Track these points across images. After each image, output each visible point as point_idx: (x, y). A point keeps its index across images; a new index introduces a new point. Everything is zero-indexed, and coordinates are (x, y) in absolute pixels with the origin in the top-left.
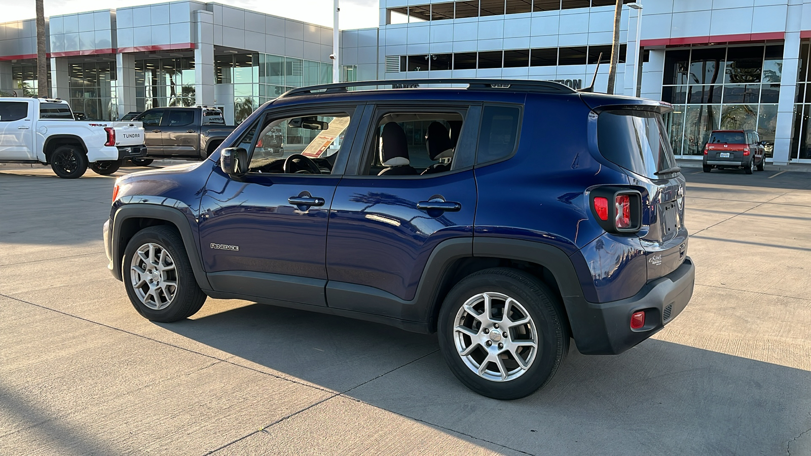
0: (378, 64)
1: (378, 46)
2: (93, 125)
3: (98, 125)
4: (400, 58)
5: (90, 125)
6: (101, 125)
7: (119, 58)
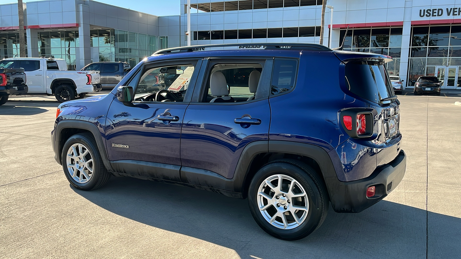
0: (180, 36)
1: (180, 26)
4: (193, 33)
5: (78, 73)
6: (84, 73)
7: (28, 32)
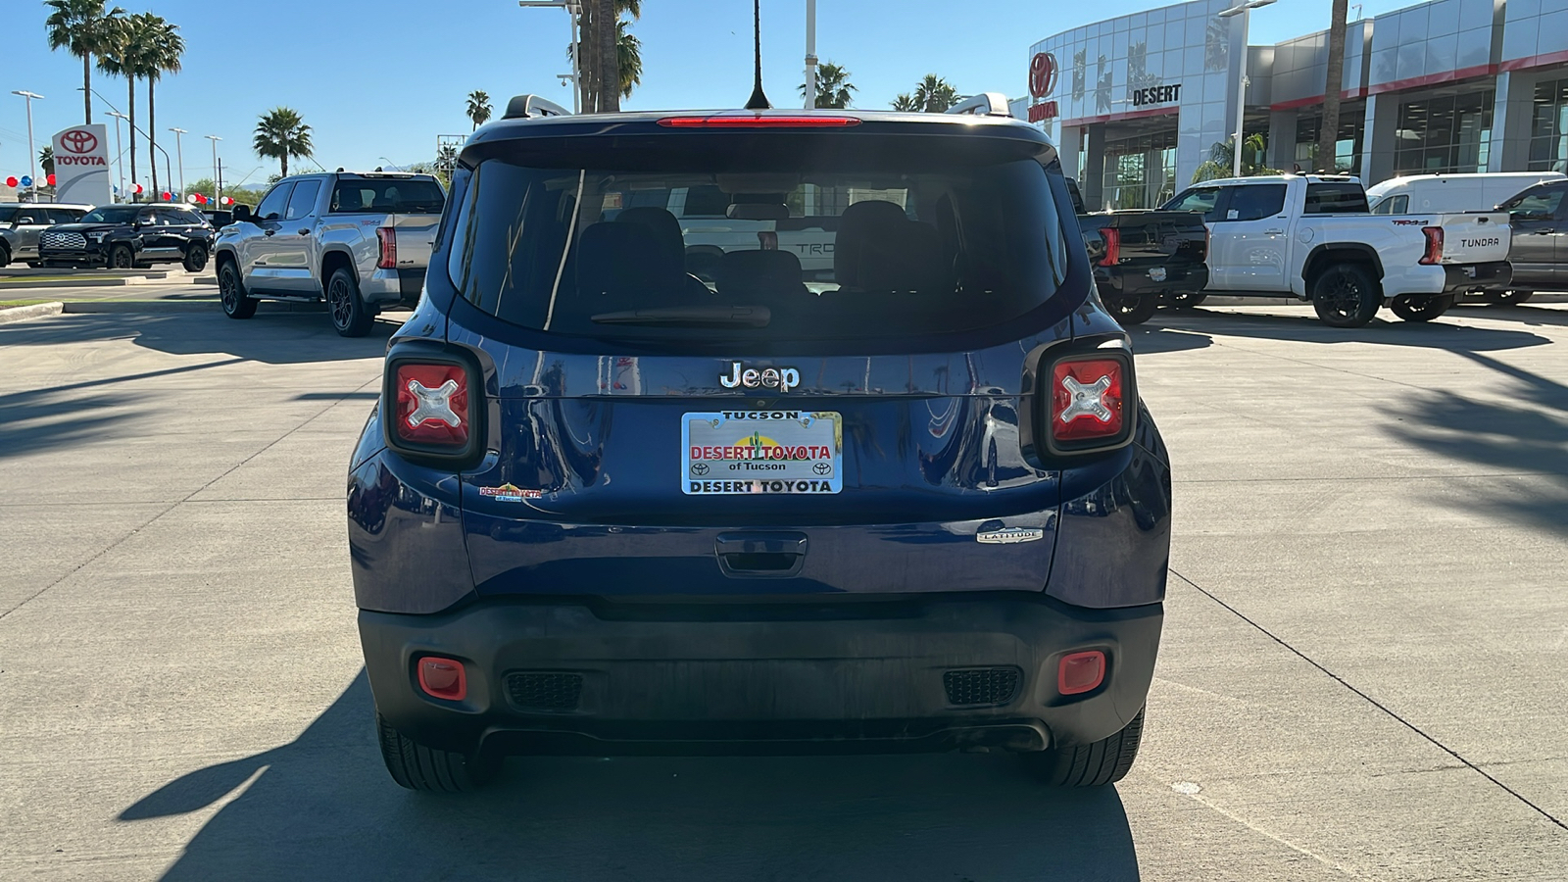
2: (1400, 222)
3: (1410, 222)
5: (1395, 222)
6: (1417, 222)
7: (1503, 82)
